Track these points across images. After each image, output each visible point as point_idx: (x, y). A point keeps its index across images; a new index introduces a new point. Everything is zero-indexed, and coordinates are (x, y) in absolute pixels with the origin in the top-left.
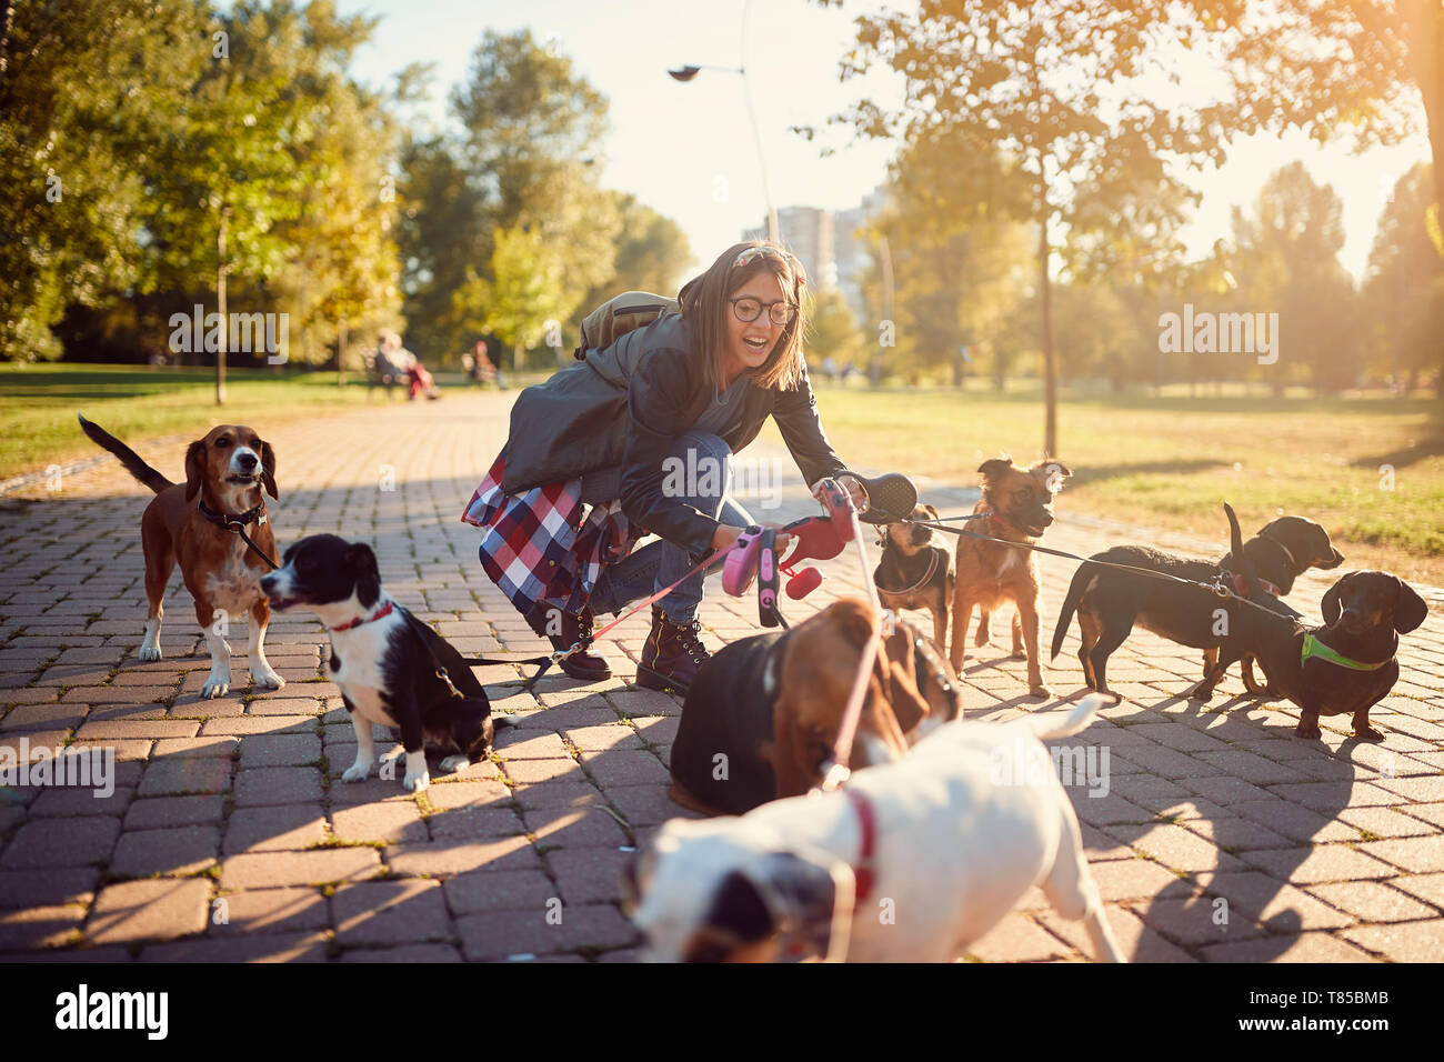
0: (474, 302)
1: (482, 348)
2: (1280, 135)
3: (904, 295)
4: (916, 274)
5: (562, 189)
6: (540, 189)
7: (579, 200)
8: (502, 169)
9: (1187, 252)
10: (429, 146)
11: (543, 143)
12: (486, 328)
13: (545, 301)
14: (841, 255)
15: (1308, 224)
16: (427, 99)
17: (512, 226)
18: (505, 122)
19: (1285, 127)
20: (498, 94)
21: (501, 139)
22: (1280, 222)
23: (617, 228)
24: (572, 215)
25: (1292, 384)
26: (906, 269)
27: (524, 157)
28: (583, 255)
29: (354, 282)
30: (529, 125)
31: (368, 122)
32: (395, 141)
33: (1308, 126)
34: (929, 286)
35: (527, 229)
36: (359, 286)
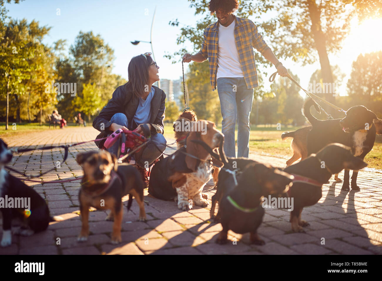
0: (77, 103)
1: (80, 115)
2: (285, 60)
3: (192, 102)
4: (195, 97)
5: (101, 74)
6: (95, 74)
7: (106, 77)
8: (84, 68)
9: (264, 88)
10: (65, 62)
11: (96, 61)
12: (81, 110)
13: (97, 103)
14: (175, 92)
15: (292, 84)
16: (63, 49)
17: (88, 83)
18: (85, 56)
19: (286, 58)
20: (83, 48)
21: (84, 60)
22: (285, 84)
23: (116, 84)
24: (104, 80)
25: (289, 124)
26: (192, 95)
27: (90, 65)
28: (106, 91)
29: (44, 97)
30: (92, 57)
31: (47, 55)
32: (55, 60)
33: (292, 57)
34: (198, 100)
35: (92, 84)
36: (46, 98)
